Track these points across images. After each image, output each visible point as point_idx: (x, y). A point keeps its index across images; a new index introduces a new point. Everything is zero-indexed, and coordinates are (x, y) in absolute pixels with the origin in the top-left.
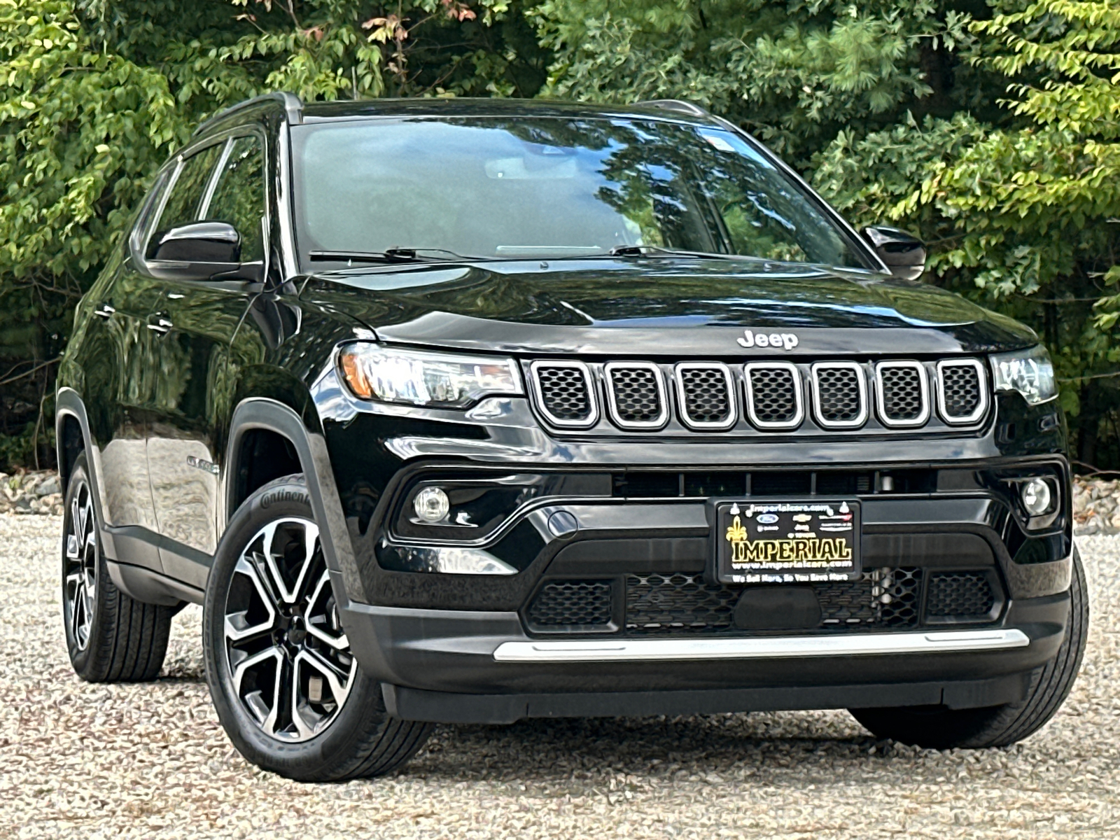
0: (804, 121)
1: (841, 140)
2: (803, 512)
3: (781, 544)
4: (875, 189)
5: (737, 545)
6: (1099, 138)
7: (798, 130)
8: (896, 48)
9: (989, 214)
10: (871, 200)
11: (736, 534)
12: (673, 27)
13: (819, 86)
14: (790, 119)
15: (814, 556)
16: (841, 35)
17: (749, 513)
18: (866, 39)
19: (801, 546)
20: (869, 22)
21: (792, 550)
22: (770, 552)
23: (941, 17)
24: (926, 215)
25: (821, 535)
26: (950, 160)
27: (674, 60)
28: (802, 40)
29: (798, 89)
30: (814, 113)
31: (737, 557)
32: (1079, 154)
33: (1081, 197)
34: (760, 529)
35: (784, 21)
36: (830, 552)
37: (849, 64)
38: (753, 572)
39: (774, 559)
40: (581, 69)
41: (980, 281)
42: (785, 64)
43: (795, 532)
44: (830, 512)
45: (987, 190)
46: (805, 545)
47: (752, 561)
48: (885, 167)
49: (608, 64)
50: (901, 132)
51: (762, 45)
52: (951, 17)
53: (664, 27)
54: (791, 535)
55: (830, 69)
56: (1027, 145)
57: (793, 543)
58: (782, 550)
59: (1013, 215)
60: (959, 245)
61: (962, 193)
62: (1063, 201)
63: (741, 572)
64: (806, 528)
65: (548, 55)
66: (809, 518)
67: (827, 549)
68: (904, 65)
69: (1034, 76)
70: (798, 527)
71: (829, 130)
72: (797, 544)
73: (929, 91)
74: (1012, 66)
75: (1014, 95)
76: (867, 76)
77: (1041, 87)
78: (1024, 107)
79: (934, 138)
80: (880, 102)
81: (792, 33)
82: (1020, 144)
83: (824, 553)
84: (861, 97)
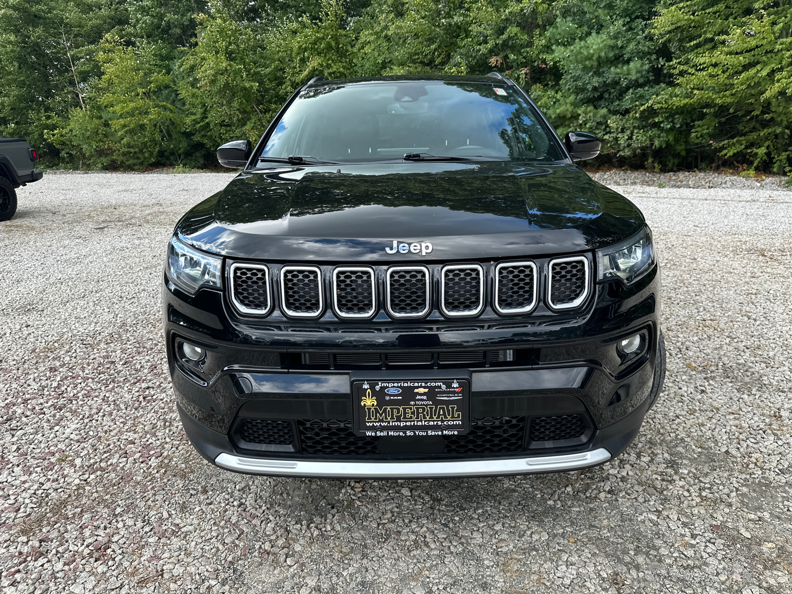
0: (621, 87)
1: (631, 91)
2: (421, 387)
3: (404, 409)
4: (637, 103)
5: (369, 409)
6: (698, 89)
7: (620, 90)
8: (647, 67)
9: (666, 108)
10: (636, 106)
11: (369, 402)
12: (592, 65)
13: (626, 79)
14: (618, 87)
15: (431, 417)
16: (632, 64)
17: (378, 388)
18: (639, 66)
19: (421, 410)
20: (640, 61)
21: (413, 413)
22: (395, 414)
23: (658, 59)
24: (650, 109)
25: (437, 403)
26: (657, 95)
27: (591, 73)
28: (622, 67)
29: (620, 79)
30: (624, 85)
31: (369, 418)
32: (692, 92)
33: (691, 104)
34: (387, 398)
35: (618, 63)
36: (444, 414)
37: (633, 72)
38: (382, 429)
39: (399, 420)
40: (569, 77)
41: (662, 125)
42: (617, 74)
43: (415, 400)
44: (444, 387)
45: (666, 103)
46: (424, 409)
47: (380, 421)
48: (641, 97)
49: (575, 76)
50: (646, 88)
51: (612, 69)
52: (661, 59)
53: (590, 66)
54: (412, 403)
55: (628, 74)
56: (677, 91)
57: (414, 408)
58: (405, 413)
59: (672, 108)
60: (658, 116)
61: (659, 103)
62: (685, 105)
63: (373, 428)
64: (425, 397)
65: (562, 74)
66: (426, 390)
67: (441, 412)
68: (648, 72)
69: (682, 74)
70: (418, 397)
71: (628, 88)
72: (417, 409)
73: (653, 78)
74: (676, 72)
75: (675, 78)
76: (639, 75)
77: (683, 77)
78: (678, 81)
79: (654, 90)
80: (641, 81)
81: (620, 66)
82: (676, 90)
83: (439, 415)
84: (636, 81)
